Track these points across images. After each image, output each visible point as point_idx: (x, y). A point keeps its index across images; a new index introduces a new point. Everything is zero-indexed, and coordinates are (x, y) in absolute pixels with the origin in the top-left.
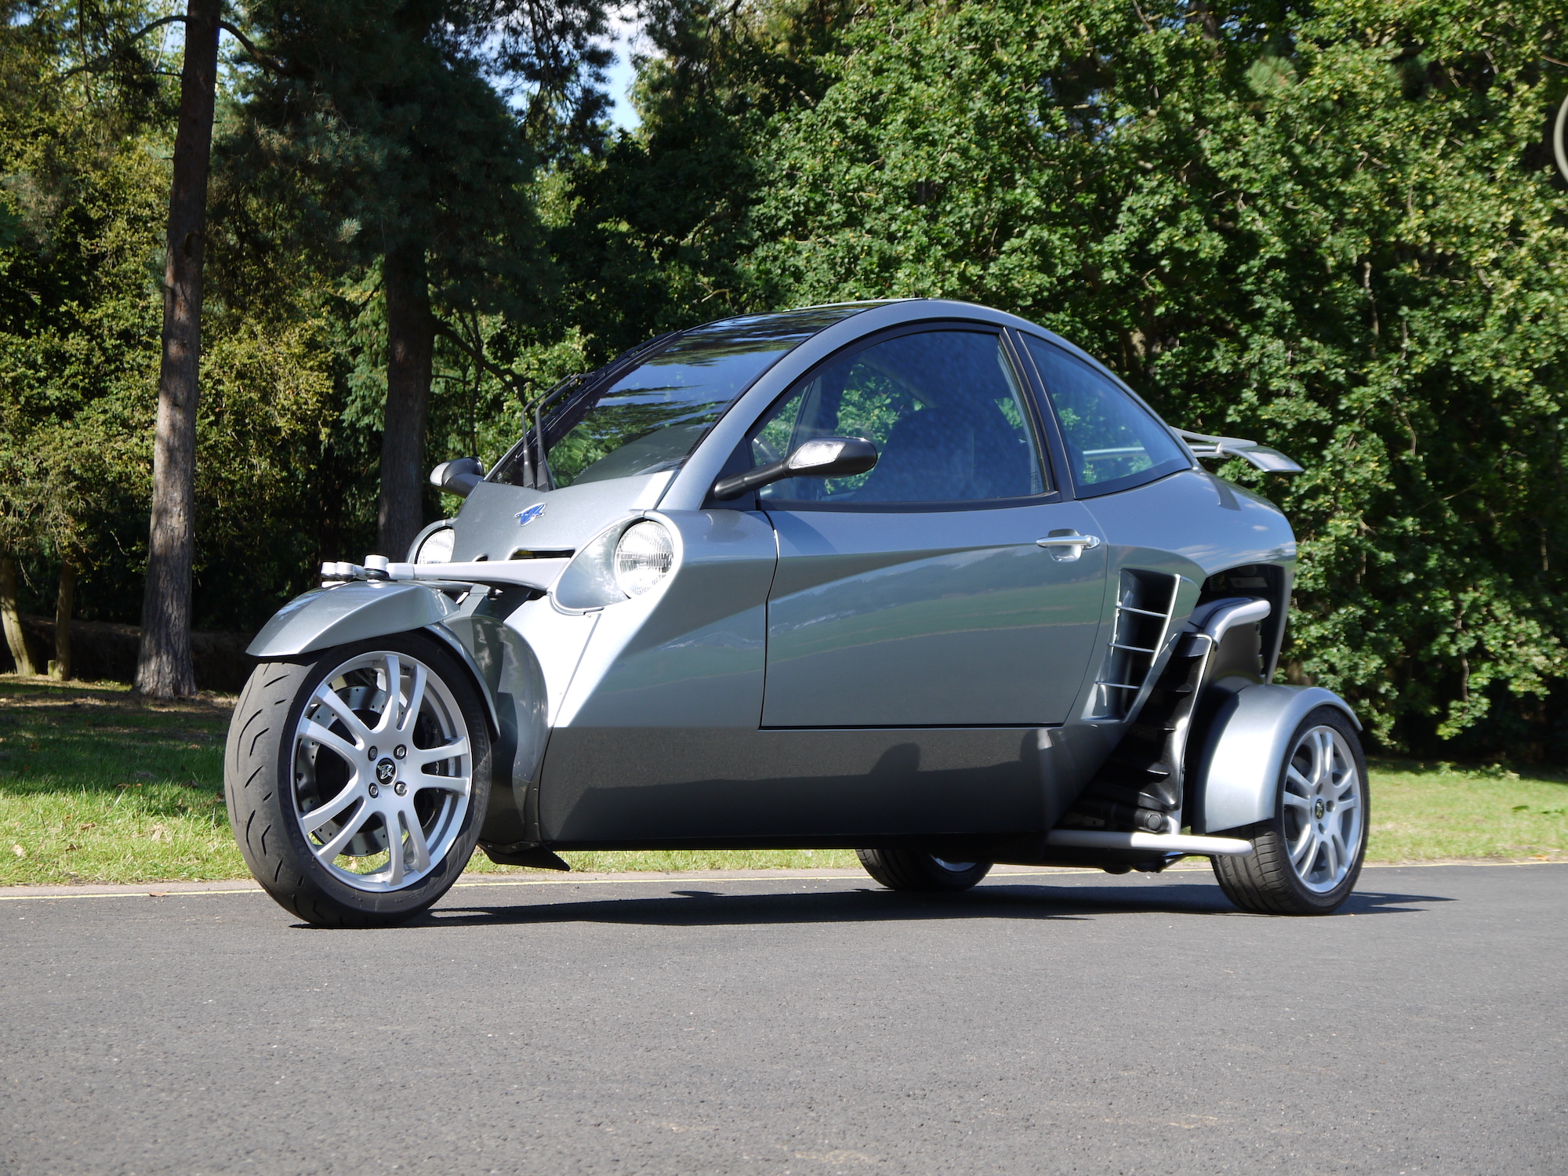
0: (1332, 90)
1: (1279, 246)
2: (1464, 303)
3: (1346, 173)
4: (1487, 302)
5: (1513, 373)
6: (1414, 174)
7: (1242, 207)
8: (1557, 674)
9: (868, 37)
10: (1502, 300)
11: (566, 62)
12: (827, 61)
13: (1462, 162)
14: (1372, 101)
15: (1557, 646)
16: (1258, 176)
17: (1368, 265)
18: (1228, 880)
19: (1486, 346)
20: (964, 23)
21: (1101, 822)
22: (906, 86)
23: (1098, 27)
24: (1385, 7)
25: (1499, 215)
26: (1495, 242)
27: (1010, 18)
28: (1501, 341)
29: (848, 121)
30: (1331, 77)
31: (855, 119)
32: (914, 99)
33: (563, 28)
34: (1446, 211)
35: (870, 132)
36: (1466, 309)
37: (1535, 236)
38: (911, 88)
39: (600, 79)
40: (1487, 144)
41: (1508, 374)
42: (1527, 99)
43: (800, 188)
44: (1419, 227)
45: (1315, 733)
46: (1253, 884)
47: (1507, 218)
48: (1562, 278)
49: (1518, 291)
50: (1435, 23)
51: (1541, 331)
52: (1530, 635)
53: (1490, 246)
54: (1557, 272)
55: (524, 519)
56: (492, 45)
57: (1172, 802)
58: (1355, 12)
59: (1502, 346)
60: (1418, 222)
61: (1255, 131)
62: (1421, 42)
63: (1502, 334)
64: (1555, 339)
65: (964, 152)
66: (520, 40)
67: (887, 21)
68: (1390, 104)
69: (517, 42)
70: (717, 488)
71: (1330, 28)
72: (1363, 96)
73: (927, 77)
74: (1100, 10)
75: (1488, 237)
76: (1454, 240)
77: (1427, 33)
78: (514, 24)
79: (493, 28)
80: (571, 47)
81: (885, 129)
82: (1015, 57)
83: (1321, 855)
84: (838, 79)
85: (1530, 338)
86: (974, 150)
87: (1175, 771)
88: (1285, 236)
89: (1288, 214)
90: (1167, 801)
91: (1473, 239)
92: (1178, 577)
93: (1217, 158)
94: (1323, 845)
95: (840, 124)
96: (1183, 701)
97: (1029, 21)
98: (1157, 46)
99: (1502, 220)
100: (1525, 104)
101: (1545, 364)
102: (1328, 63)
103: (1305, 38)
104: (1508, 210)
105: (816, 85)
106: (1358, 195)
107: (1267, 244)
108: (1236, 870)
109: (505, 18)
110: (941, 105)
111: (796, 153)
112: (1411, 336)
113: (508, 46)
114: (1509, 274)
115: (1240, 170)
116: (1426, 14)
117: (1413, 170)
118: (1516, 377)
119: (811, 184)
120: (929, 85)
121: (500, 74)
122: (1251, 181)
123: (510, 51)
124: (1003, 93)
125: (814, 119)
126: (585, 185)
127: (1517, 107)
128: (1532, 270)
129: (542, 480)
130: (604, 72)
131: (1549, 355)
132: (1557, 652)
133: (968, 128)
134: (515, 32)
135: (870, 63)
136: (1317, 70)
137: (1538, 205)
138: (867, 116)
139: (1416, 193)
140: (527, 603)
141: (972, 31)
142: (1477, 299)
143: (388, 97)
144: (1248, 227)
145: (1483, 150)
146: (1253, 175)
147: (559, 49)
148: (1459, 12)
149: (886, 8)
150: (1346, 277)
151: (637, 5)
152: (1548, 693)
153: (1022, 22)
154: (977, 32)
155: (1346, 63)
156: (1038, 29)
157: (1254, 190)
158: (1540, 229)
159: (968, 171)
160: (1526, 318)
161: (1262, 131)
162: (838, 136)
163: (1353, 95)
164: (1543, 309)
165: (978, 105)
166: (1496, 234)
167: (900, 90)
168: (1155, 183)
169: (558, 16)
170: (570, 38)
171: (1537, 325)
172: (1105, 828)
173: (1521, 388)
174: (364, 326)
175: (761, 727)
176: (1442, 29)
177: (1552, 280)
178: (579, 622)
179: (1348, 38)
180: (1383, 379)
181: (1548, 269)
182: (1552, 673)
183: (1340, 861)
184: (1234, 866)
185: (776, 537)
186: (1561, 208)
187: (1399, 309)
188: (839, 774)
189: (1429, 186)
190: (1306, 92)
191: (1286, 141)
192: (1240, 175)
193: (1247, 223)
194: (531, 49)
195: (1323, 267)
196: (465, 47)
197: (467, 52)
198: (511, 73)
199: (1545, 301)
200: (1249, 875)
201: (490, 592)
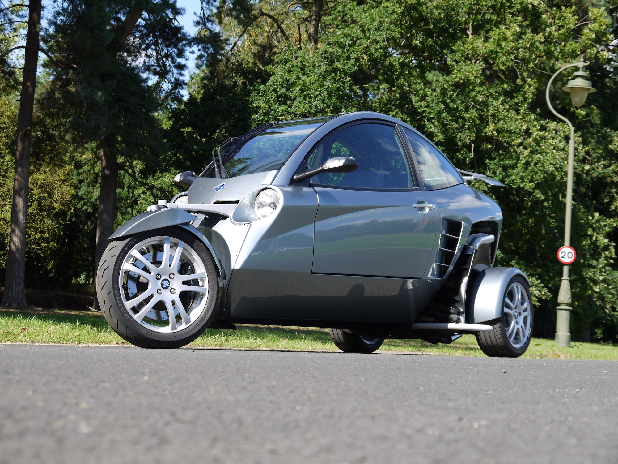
0: (461, 79)
1: (441, 137)
2: (509, 158)
3: (467, 109)
4: (518, 158)
5: (528, 184)
6: (491, 110)
7: (427, 123)
8: (543, 298)
9: (285, 59)
10: (523, 157)
11: (168, 68)
12: (269, 68)
13: (507, 107)
14: (475, 83)
15: (543, 287)
16: (432, 111)
17: (473, 145)
18: (482, 343)
19: (518, 174)
20: (323, 52)
21: (433, 320)
22: (300, 77)
23: (373, 55)
24: (479, 49)
25: (522, 126)
26: (520, 136)
27: (340, 51)
28: (523, 172)
29: (278, 89)
30: (460, 74)
31: (280, 89)
32: (303, 81)
33: (167, 56)
34: (503, 124)
35: (286, 93)
36: (510, 161)
37: (535, 134)
38: (302, 77)
39: (181, 75)
40: (516, 100)
41: (526, 185)
42: (531, 84)
43: (260, 114)
44: (493, 130)
45: (514, 285)
46: (492, 344)
47: (524, 127)
48: (545, 150)
49: (529, 155)
50: (497, 56)
51: (538, 169)
52: (533, 283)
53: (519, 138)
54: (543, 147)
55: (217, 190)
56: (140, 61)
57: (462, 310)
58: (468, 51)
59: (523, 174)
60: (493, 128)
61: (432, 94)
62: (492, 62)
63: (523, 170)
64: (543, 173)
65: (323, 101)
66: (151, 60)
67: (292, 53)
68: (482, 84)
69: (150, 61)
70: (295, 177)
71: (459, 56)
72: (472, 81)
73: (307, 74)
74: (374, 48)
75: (518, 134)
76: (506, 135)
77: (494, 59)
78: (149, 54)
79: (140, 55)
80: (170, 63)
81: (292, 93)
82: (343, 65)
83: (517, 334)
84: (274, 74)
85: (534, 172)
86: (327, 101)
87: (462, 299)
88: (443, 133)
89: (444, 125)
90: (460, 310)
91: (513, 135)
92: (463, 223)
93: (417, 104)
94: (518, 329)
95: (275, 91)
96: (465, 272)
97: (347, 52)
98: (396, 62)
100: (530, 86)
101: (539, 181)
102: (459, 69)
103: (451, 59)
104: (525, 124)
105: (265, 77)
106: (471, 118)
107: (436, 136)
108: (485, 338)
109: (145, 52)
110: (313, 84)
111: (258, 101)
112: (490, 171)
113: (146, 62)
114: (525, 148)
115: (426, 109)
116: (494, 52)
117: (491, 109)
118: (529, 186)
119: (264, 113)
120: (308, 77)
121: (143, 72)
122: (430, 113)
123: (147, 64)
124: (337, 79)
125: (265, 88)
126: (176, 115)
127: (528, 87)
128: (534, 147)
129: (223, 176)
130: (183, 72)
131: (540, 178)
132: (543, 290)
133: (324, 92)
134: (149, 57)
135: (287, 68)
136: (455, 71)
137: (536, 123)
138: (285, 87)
139: (491, 118)
140: (221, 221)
141: (326, 55)
142: (514, 157)
143: (104, 77)
144: (429, 130)
145: (515, 103)
147: (166, 63)
148: (506, 52)
149: (291, 48)
150: (465, 149)
151: (198, 46)
152: (540, 305)
153: (345, 52)
154: (328, 56)
155: (466, 69)
156: (351, 55)
157: (431, 116)
158: (537, 131)
159: (323, 108)
160: (532, 164)
161: (434, 94)
162: (274, 95)
163: (468, 81)
164: (538, 161)
165: (328, 84)
166: (521, 133)
167: (298, 78)
168: (394, 113)
169: (165, 51)
170: (170, 59)
171: (536, 167)
172: (435, 322)
173: (531, 190)
174: (85, 172)
175: (312, 273)
176: (500, 58)
177: (541, 150)
178: (242, 228)
179: (466, 60)
180: (480, 187)
181: (540, 146)
182: (541, 297)
183: (524, 336)
184: (485, 337)
185: (318, 197)
186: (543, 124)
187: (485, 160)
188: (334, 295)
189: (497, 115)
190: (451, 79)
191: (443, 98)
192: (426, 110)
193: (429, 128)
194: (155, 63)
195: (458, 146)
196: (130, 62)
197: (131, 64)
198: (147, 72)
199: (539, 158)
200: (491, 340)
201: (206, 217)
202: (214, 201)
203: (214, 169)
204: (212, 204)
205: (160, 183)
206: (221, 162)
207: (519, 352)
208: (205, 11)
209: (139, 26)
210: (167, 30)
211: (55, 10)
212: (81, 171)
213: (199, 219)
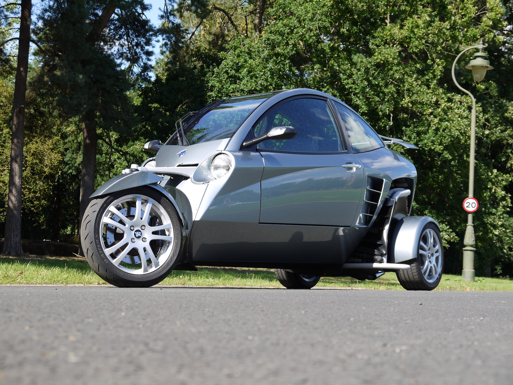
0: (381, 60)
1: (365, 109)
3: (386, 85)
4: (429, 125)
6: (407, 86)
7: (353, 97)
8: (452, 241)
9: (234, 46)
10: (434, 124)
11: (138, 55)
12: (221, 54)
13: (420, 83)
14: (393, 63)
15: (451, 232)
16: (358, 87)
17: (392, 115)
18: (402, 279)
19: (429, 139)
20: (266, 39)
21: (360, 260)
23: (308, 41)
24: (396, 35)
25: (432, 98)
26: (431, 107)
27: (280, 38)
28: (434, 137)
29: (229, 71)
30: (381, 56)
31: (231, 70)
32: (250, 64)
33: (137, 45)
34: (416, 97)
35: (236, 74)
36: (423, 127)
37: (443, 105)
38: (248, 61)
39: (149, 60)
40: (427, 77)
41: (436, 147)
42: (439, 64)
43: (214, 92)
44: (408, 102)
45: (428, 231)
46: (410, 280)
48: (451, 118)
49: (438, 122)
50: (410, 41)
51: (446, 134)
52: (443, 228)
54: (450, 116)
55: (180, 155)
56: (115, 49)
57: (385, 252)
58: (387, 37)
59: (434, 139)
60: (408, 100)
61: (357, 73)
62: (407, 46)
63: (434, 135)
64: (450, 137)
65: (266, 80)
67: (240, 41)
68: (398, 64)
69: (123, 49)
70: (244, 144)
71: (379, 41)
72: (391, 62)
73: (253, 58)
74: (309, 35)
75: (429, 105)
76: (419, 106)
77: (409, 43)
78: (121, 43)
79: (115, 44)
80: (140, 50)
81: (241, 74)
82: (282, 50)
83: (431, 271)
84: (225, 59)
85: (443, 136)
86: (270, 80)
87: (385, 243)
88: (367, 105)
89: (367, 99)
90: (383, 252)
91: (425, 106)
92: (384, 179)
93: (345, 82)
94: (431, 267)
95: (227, 72)
96: (386, 220)
97: (286, 39)
98: (326, 47)
99: (433, 100)
101: (447, 144)
102: (380, 52)
103: (373, 44)
104: (435, 97)
105: (218, 62)
106: (390, 92)
107: (361, 108)
109: (119, 42)
110: (258, 66)
111: (213, 81)
112: (406, 136)
113: (120, 50)
114: (435, 117)
115: (352, 85)
116: (408, 38)
117: (406, 84)
118: (439, 148)
119: (218, 91)
120: (254, 60)
121: (118, 59)
122: (356, 89)
123: (121, 52)
124: (278, 62)
125: (218, 70)
126: (145, 93)
127: (436, 66)
128: (443, 116)
129: (185, 143)
130: (150, 58)
131: (448, 141)
132: (451, 234)
133: (267, 73)
134: (122, 46)
135: (236, 53)
136: (376, 54)
137: (444, 96)
138: (235, 70)
139: (407, 92)
140: (183, 181)
141: (269, 42)
142: (426, 125)
143: (84, 63)
145: (426, 79)
146: (356, 87)
147: (136, 51)
148: (418, 37)
149: (239, 37)
150: (385, 118)
151: (162, 36)
152: (449, 246)
153: (284, 39)
155: (385, 52)
156: (289, 42)
157: (357, 91)
158: (444, 103)
159: (267, 86)
160: (441, 130)
161: (359, 73)
162: (226, 76)
163: (387, 61)
164: (446, 127)
165: (270, 66)
166: (431, 104)
167: (246, 61)
168: (326, 89)
169: (136, 41)
170: (139, 47)
171: (445, 132)
172: (362, 262)
173: (440, 152)
174: (70, 142)
175: (259, 223)
176: (413, 42)
177: (449, 118)
178: (201, 187)
179: (385, 44)
180: (398, 149)
181: (447, 115)
182: (450, 240)
183: (436, 273)
184: (404, 274)
185: (264, 160)
186: (450, 97)
187: (402, 127)
189: (411, 89)
190: (373, 60)
191: (367, 76)
192: (352, 87)
193: (355, 102)
194: (127, 51)
195: (379, 115)
196: (106, 50)
197: (107, 52)
198: (121, 58)
199: (447, 125)
200: (409, 277)
201: (170, 178)
202: (178, 164)
203: (177, 138)
204: (176, 167)
205: (132, 150)
206: (183, 132)
207: (432, 286)
208: (168, 7)
209: (113, 20)
210: (136, 23)
211: (43, 7)
212: (66, 141)
213: (166, 179)
